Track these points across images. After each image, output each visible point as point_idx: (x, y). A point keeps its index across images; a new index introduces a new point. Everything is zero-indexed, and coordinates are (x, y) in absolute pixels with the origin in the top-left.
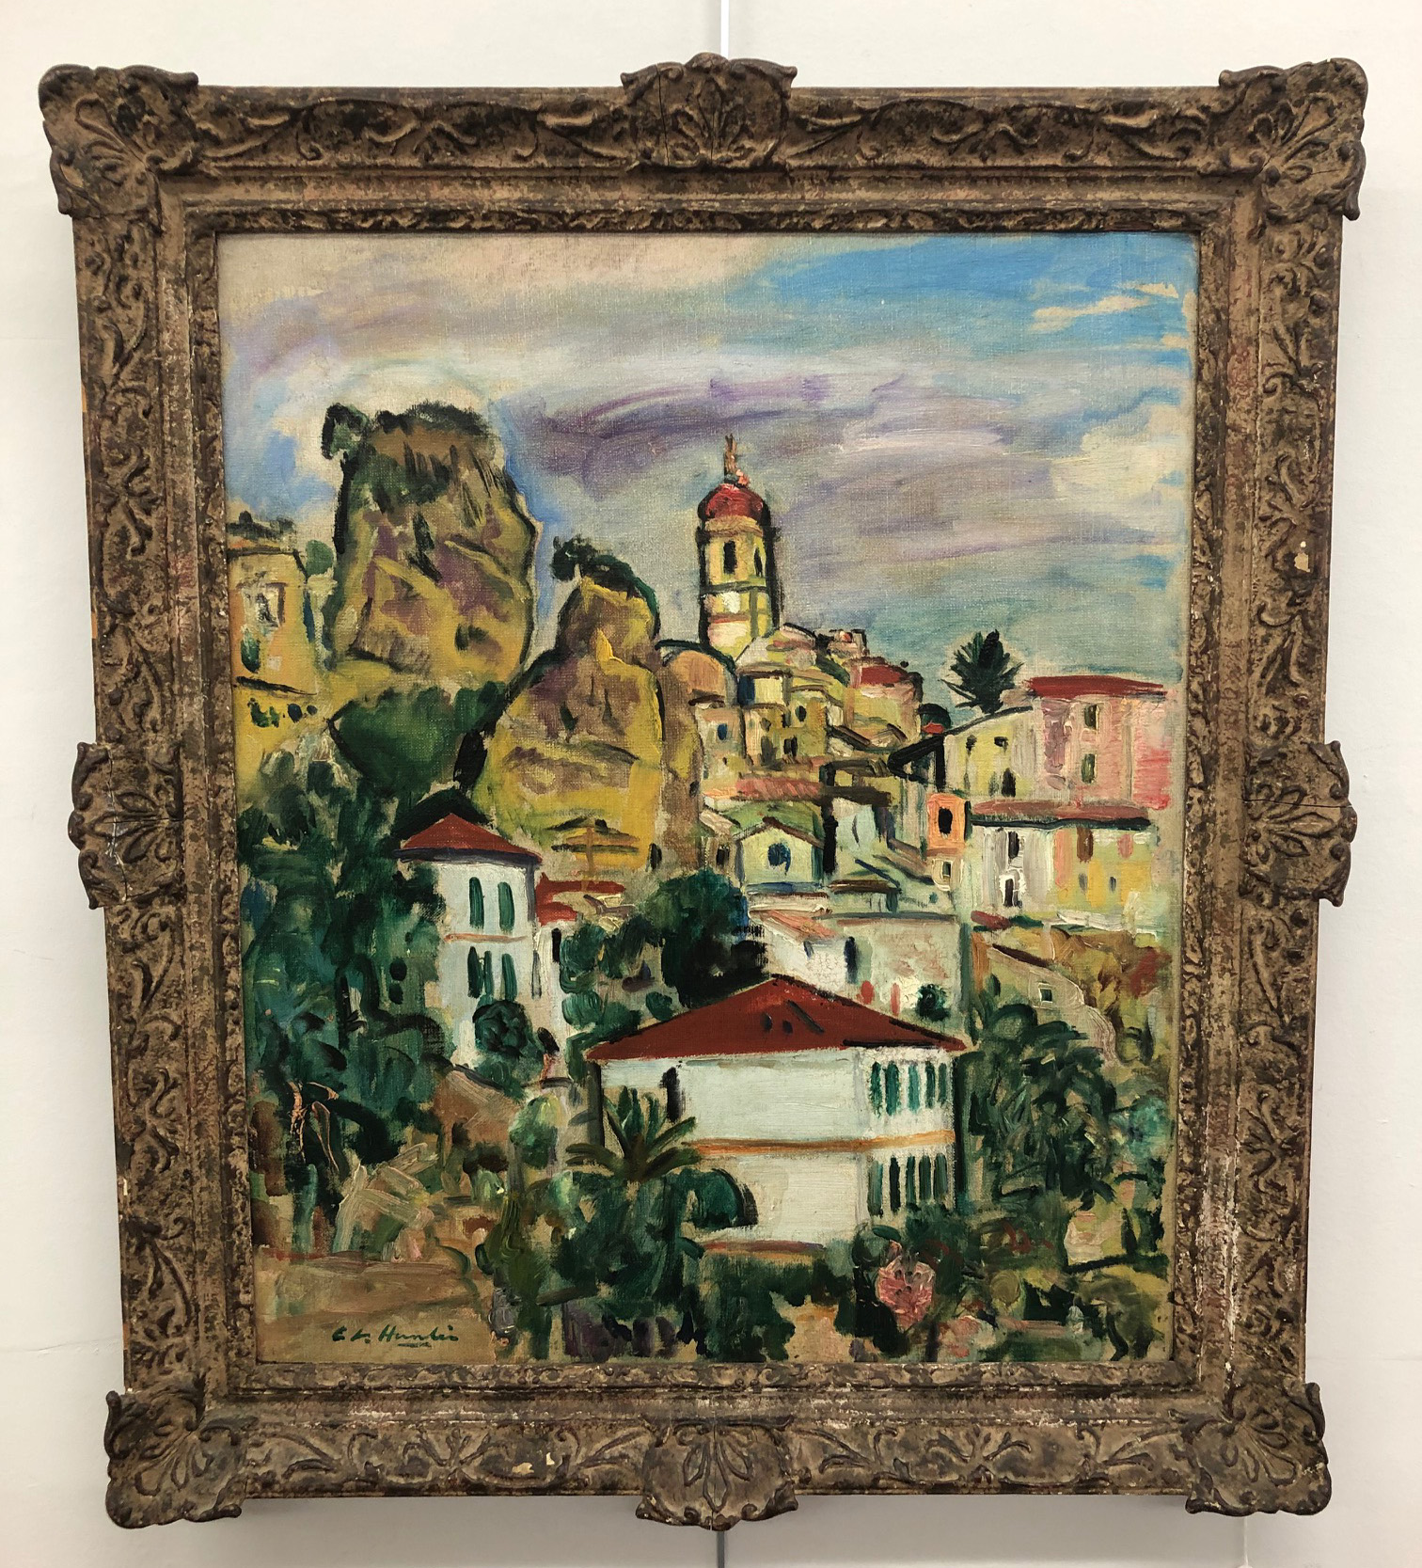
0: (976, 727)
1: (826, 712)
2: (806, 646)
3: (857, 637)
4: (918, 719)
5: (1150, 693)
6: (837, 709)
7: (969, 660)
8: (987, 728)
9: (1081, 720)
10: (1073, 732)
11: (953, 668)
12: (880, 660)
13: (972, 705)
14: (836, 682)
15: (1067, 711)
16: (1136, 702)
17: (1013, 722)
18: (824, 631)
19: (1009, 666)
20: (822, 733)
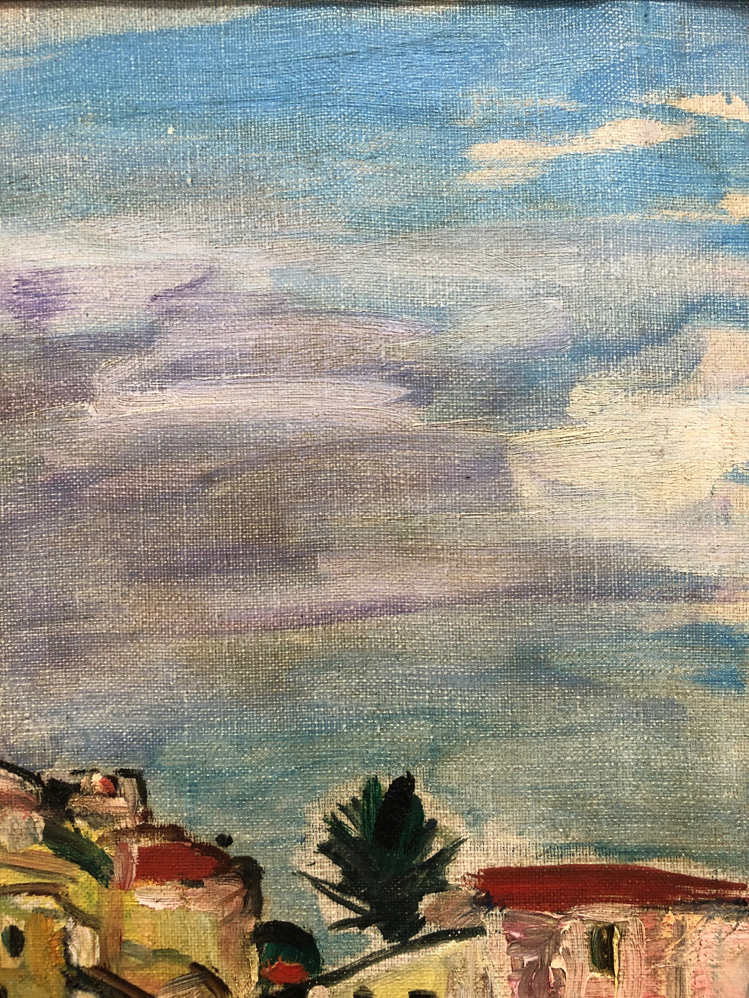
0: (371, 971)
1: (65, 938)
2: (23, 803)
3: (128, 786)
4: (254, 953)
5: (720, 900)
6: (86, 933)
7: (354, 833)
8: (393, 972)
9: (583, 956)
10: (569, 983)
11: (324, 849)
12: (175, 832)
13: (362, 923)
14: (84, 877)
15: (555, 938)
16: (693, 919)
17: (446, 961)
18: (61, 772)
19: (437, 846)
20: (55, 979)
